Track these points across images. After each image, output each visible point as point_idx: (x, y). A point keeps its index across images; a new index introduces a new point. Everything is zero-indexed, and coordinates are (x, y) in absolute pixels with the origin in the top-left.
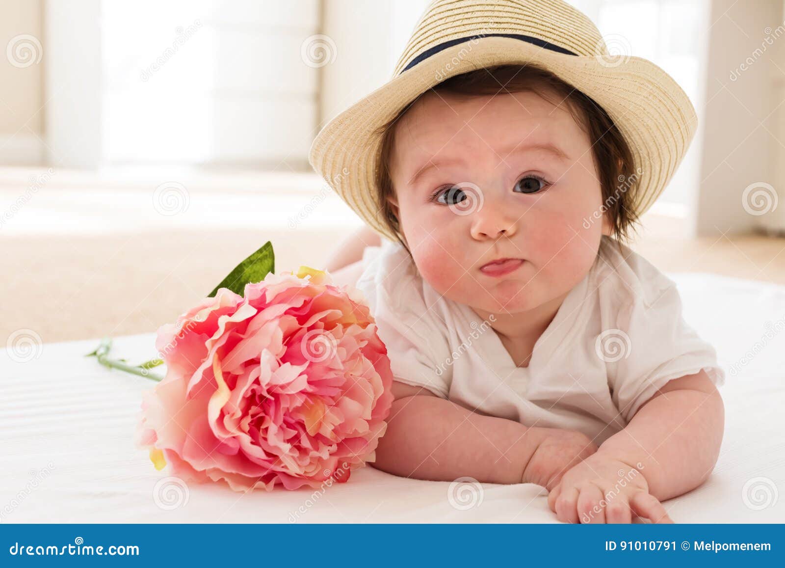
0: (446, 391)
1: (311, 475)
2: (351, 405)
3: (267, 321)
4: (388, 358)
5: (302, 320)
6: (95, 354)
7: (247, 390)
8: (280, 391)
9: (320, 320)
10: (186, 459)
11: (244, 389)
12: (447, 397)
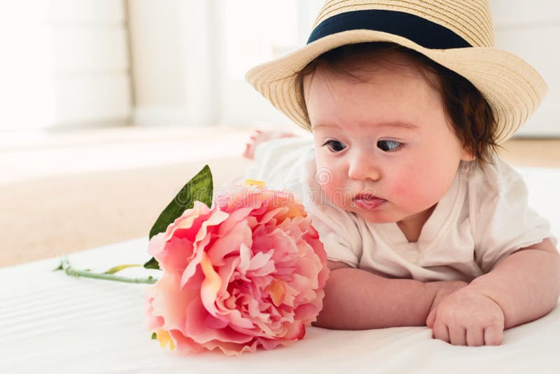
0: (357, 263)
1: (282, 336)
2: (301, 280)
3: (238, 222)
4: (320, 242)
5: (259, 218)
6: (61, 268)
7: (231, 277)
8: (254, 274)
9: (274, 217)
10: (189, 335)
11: (229, 276)
12: (358, 267)
